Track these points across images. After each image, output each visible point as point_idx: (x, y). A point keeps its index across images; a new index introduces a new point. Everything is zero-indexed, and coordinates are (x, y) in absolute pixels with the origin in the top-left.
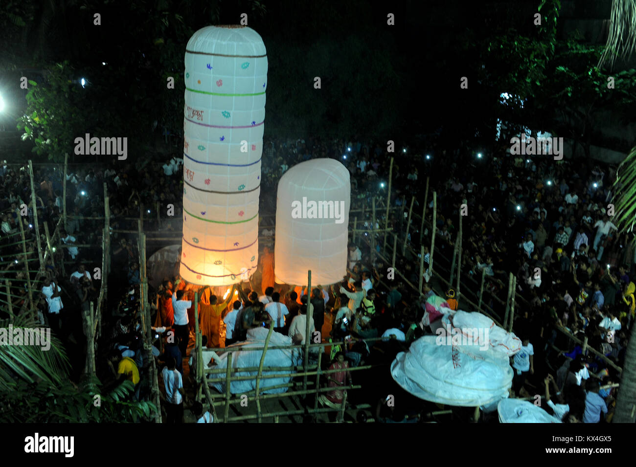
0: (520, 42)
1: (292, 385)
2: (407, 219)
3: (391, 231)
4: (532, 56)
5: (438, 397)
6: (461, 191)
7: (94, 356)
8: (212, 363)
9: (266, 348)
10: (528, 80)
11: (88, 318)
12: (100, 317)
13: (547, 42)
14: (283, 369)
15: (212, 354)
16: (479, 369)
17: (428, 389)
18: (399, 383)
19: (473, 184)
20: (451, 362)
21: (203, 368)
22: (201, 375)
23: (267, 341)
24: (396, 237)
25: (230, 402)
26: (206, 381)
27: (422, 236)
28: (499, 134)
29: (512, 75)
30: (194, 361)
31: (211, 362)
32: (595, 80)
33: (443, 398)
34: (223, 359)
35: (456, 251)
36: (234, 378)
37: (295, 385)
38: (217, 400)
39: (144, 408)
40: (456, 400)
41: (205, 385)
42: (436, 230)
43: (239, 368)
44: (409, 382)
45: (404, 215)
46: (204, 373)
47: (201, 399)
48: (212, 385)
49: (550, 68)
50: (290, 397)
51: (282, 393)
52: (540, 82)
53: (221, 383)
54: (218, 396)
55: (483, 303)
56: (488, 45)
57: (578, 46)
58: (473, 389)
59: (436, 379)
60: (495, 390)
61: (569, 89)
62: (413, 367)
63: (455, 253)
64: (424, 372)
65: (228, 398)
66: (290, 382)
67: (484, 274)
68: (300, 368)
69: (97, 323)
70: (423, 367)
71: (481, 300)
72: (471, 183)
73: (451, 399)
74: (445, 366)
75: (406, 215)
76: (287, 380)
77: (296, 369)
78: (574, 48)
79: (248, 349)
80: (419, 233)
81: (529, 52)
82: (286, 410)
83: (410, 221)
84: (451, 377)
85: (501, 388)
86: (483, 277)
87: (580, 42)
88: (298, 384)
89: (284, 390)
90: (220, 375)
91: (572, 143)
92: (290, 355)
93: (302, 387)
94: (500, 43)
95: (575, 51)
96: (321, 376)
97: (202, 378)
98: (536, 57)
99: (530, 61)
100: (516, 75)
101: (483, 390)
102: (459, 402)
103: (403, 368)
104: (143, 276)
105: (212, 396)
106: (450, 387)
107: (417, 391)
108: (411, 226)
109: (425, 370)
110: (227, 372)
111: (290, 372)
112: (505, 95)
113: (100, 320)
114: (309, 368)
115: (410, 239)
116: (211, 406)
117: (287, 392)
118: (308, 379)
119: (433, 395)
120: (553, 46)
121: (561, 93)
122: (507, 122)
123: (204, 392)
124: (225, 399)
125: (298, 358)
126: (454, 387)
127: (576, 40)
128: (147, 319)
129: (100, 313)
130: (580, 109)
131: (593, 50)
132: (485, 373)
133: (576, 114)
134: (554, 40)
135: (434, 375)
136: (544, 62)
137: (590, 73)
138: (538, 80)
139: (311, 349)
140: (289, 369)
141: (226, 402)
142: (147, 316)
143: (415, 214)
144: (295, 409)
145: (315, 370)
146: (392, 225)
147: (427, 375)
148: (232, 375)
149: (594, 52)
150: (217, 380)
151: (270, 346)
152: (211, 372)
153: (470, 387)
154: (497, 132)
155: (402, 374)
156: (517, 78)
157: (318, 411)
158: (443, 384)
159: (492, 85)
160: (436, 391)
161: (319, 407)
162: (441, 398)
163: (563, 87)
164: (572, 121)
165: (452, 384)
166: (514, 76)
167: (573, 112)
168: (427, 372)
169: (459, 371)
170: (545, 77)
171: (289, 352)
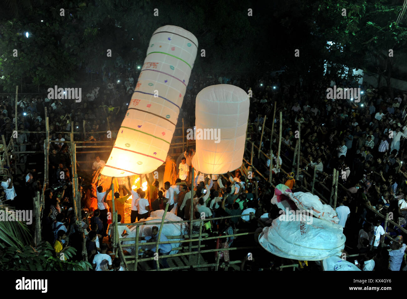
1: (181, 248)
2: (261, 131)
3: (250, 140)
6: (300, 112)
7: (40, 230)
8: (125, 234)
9: (163, 223)
10: (347, 32)
11: (36, 203)
12: (44, 202)
13: (360, 4)
14: (175, 237)
15: (125, 227)
16: (318, 235)
17: (284, 250)
18: (264, 247)
19: (308, 106)
20: (299, 230)
21: (118, 237)
22: (117, 242)
23: (164, 218)
24: (253, 144)
25: (138, 261)
26: (121, 246)
27: (271, 143)
28: (325, 71)
29: (335, 28)
30: (112, 232)
31: (123, 233)
32: (394, 31)
33: (294, 256)
35: (295, 154)
36: (140, 244)
37: (183, 249)
38: (127, 260)
39: (82, 266)
40: (302, 257)
41: (120, 249)
42: (282, 139)
44: (271, 246)
45: (259, 128)
46: (119, 241)
48: (124, 249)
49: (363, 22)
50: (180, 257)
51: (174, 254)
52: (355, 33)
53: (130, 247)
54: (129, 257)
55: (315, 190)
56: (318, 7)
57: (383, 7)
58: (315, 249)
59: (289, 242)
60: (331, 250)
61: (376, 38)
62: (273, 235)
63: (295, 155)
64: (281, 238)
65: (137, 258)
66: (180, 246)
67: (315, 170)
68: (187, 236)
69: (42, 207)
70: (280, 235)
71: (313, 188)
72: (306, 106)
73: (299, 256)
74: (295, 234)
75: (260, 128)
76: (178, 245)
77: (183, 237)
78: (380, 8)
79: (150, 224)
80: (269, 142)
82: (177, 266)
83: (263, 133)
84: (298, 241)
85: (336, 248)
86: (315, 172)
87: (384, 4)
88: (185, 248)
89: (176, 252)
90: (130, 242)
91: (378, 76)
92: (179, 227)
93: (188, 249)
94: (327, 5)
95: (380, 11)
96: (202, 241)
97: (118, 244)
99: (349, 18)
100: (338, 28)
101: (322, 249)
103: (267, 238)
104: (74, 173)
105: (125, 257)
106: (298, 248)
107: (276, 251)
108: (264, 136)
109: (281, 237)
110: (136, 240)
111: (180, 240)
112: (330, 43)
113: (44, 204)
114: (193, 236)
115: (263, 146)
117: (177, 253)
118: (192, 244)
119: (287, 254)
120: (364, 7)
121: (370, 41)
122: (331, 62)
124: (134, 259)
125: (185, 229)
126: (301, 248)
127: (381, 3)
128: (78, 204)
129: (44, 199)
131: (393, 9)
132: (323, 237)
133: (380, 56)
134: (365, 3)
135: (287, 240)
136: (358, 18)
137: (390, 26)
138: (354, 32)
139: (195, 223)
140: (178, 237)
141: (135, 261)
142: (78, 201)
143: (267, 128)
144: (184, 265)
145: (197, 238)
146: (250, 136)
147: (282, 240)
149: (394, 11)
150: (128, 246)
151: (165, 221)
152: (124, 240)
153: (312, 248)
154: (324, 69)
155: (266, 240)
156: (339, 30)
157: (200, 266)
158: (294, 246)
159: (320, 36)
160: (289, 251)
161: (200, 264)
162: (292, 255)
163: (371, 37)
164: (378, 61)
165: (299, 246)
166: (337, 29)
167: (378, 55)
168: (283, 238)
169: (305, 236)
170: (359, 29)
171: (179, 226)
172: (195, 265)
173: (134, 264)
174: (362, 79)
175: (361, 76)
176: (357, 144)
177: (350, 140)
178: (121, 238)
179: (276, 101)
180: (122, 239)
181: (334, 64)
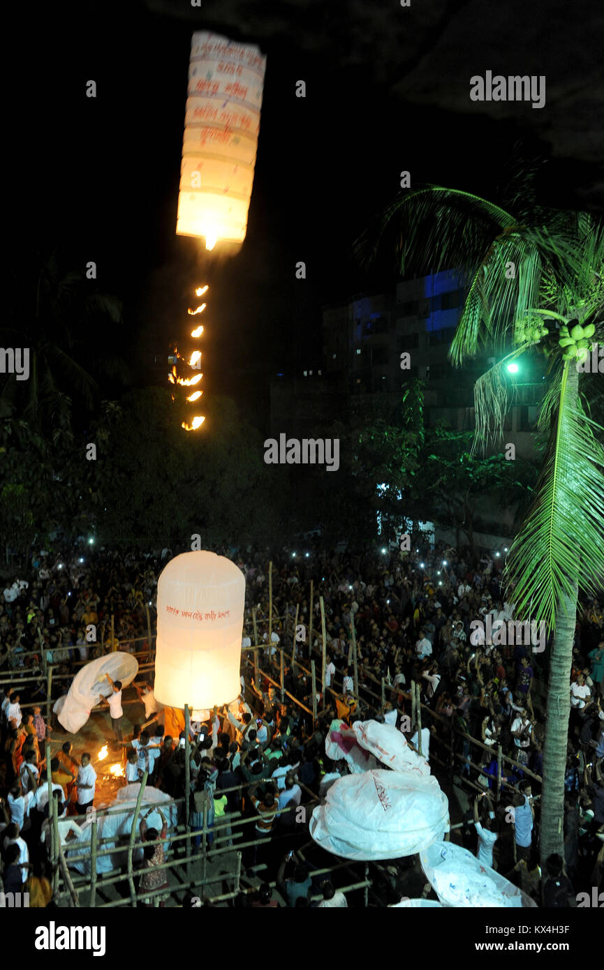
0: (390, 433)
1: (172, 852)
4: (403, 447)
5: (374, 853)
8: (71, 835)
9: (139, 807)
10: (403, 470)
13: (416, 431)
15: (71, 824)
16: (413, 804)
17: (361, 846)
18: (325, 847)
20: (379, 803)
21: (60, 844)
22: (57, 855)
23: (140, 799)
24: (282, 652)
25: (97, 885)
26: (64, 861)
28: (380, 528)
29: (386, 466)
30: (48, 836)
31: (69, 835)
32: (468, 466)
33: (382, 853)
34: (84, 829)
36: (99, 853)
37: (176, 852)
38: (77, 885)
40: (396, 851)
41: (63, 866)
42: (326, 640)
43: (105, 838)
44: (337, 842)
46: (62, 850)
47: (58, 886)
48: (71, 865)
49: (423, 456)
52: (415, 471)
53: (82, 861)
54: (80, 879)
56: (358, 437)
57: (447, 434)
58: (412, 831)
59: (367, 829)
60: (435, 826)
61: (444, 478)
62: (337, 822)
64: (351, 824)
65: (95, 880)
68: (181, 829)
70: (348, 819)
73: (390, 851)
77: (176, 830)
78: (443, 435)
79: (116, 812)
81: (401, 442)
84: (383, 823)
85: (440, 821)
87: (448, 429)
88: (180, 850)
90: (81, 850)
91: (455, 530)
93: (185, 853)
94: (370, 434)
95: (444, 439)
96: (207, 835)
97: (59, 857)
98: (408, 446)
99: (402, 451)
100: (390, 465)
101: (423, 829)
102: (400, 852)
103: (325, 826)
105: (72, 881)
106: (385, 836)
109: (352, 822)
110: (92, 846)
112: (383, 487)
116: (72, 894)
118: (191, 842)
119: (369, 852)
120: (422, 435)
121: (437, 483)
122: (387, 514)
123: (61, 877)
124: (89, 882)
125: (178, 816)
126: (390, 835)
127: (443, 428)
130: (457, 495)
131: (461, 436)
134: (423, 429)
135: (364, 825)
136: (416, 450)
137: (461, 460)
138: (412, 470)
141: (92, 887)
144: (178, 882)
147: (356, 828)
148: (98, 848)
149: (462, 439)
150: (78, 858)
151: (142, 804)
152: (70, 847)
153: (407, 832)
154: (378, 525)
155: (326, 834)
156: (392, 468)
157: (207, 881)
158: (377, 834)
159: (367, 477)
160: (371, 845)
161: (208, 876)
162: (378, 852)
163: (437, 476)
164: (452, 509)
165: (387, 832)
166: (389, 467)
167: (451, 499)
168: (355, 824)
169: (391, 812)
170: (419, 466)
171: (167, 809)
172: (197, 880)
173: (90, 891)
174: (433, 535)
175: (432, 532)
176: (440, 636)
177: (430, 632)
178: (64, 846)
179: (312, 579)
180: (66, 848)
181: (392, 517)
